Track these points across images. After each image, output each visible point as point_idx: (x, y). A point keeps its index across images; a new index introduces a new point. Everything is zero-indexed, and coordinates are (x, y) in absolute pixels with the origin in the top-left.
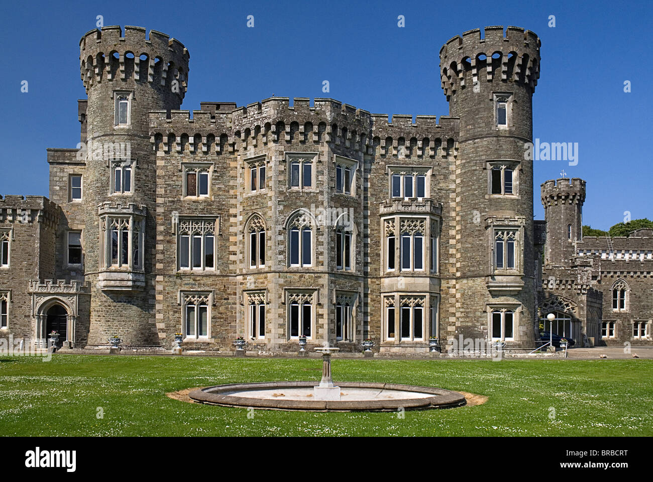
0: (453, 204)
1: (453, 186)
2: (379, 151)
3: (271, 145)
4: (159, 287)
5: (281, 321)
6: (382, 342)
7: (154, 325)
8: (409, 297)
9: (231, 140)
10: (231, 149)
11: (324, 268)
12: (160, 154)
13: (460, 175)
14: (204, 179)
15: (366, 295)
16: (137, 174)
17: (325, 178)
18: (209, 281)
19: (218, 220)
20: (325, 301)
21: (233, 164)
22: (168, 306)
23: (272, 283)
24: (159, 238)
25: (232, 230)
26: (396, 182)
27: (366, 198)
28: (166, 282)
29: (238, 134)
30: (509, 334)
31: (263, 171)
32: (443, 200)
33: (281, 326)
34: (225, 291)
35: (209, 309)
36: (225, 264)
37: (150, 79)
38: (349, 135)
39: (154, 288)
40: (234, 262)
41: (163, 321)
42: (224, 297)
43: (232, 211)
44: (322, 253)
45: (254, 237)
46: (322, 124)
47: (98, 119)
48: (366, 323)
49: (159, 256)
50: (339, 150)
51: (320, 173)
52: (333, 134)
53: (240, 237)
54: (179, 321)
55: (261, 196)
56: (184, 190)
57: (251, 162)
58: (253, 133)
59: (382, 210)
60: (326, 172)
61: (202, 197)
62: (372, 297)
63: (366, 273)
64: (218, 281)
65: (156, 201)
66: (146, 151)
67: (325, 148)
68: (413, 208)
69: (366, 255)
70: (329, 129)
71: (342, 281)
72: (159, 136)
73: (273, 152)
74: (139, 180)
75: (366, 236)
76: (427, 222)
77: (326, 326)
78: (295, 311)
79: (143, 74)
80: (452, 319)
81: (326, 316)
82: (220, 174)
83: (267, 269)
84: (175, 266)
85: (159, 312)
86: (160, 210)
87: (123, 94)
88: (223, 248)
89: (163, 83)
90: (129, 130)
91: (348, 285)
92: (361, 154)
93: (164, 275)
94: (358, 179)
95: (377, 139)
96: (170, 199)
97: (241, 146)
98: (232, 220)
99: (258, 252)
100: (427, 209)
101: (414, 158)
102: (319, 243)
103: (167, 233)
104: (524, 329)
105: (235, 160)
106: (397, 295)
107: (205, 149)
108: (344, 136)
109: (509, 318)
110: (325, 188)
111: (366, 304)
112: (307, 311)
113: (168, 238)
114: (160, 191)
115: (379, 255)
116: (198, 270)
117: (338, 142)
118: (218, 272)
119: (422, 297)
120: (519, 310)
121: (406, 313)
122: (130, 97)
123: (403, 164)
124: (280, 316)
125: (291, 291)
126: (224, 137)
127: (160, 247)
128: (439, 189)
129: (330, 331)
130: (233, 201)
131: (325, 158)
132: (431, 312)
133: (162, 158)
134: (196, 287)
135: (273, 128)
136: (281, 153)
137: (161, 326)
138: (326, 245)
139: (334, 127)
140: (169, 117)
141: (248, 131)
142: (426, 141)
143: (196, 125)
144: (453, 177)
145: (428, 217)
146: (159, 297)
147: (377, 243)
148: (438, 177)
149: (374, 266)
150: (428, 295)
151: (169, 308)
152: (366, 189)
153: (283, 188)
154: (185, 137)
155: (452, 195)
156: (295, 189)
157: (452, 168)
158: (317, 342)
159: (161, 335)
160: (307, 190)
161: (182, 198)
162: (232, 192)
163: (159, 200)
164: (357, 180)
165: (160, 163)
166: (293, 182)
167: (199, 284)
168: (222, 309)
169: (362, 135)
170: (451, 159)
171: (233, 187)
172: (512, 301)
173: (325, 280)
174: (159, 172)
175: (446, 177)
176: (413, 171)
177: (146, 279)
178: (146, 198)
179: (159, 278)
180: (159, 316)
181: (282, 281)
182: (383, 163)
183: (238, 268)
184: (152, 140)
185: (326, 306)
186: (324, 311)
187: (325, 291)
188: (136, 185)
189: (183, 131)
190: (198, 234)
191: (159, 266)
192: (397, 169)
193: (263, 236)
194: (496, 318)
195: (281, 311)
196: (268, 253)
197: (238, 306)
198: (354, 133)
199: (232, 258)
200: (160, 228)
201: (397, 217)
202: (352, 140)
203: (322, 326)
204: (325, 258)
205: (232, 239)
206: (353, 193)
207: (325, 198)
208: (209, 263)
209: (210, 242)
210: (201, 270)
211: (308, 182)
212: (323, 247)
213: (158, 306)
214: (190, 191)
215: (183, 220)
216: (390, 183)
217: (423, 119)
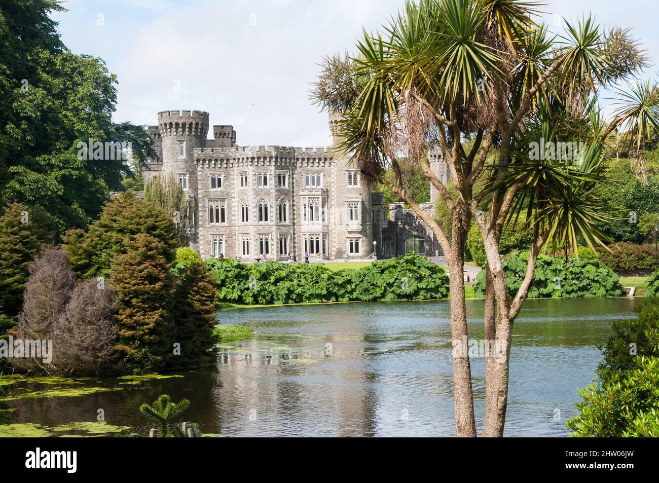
0: (333, 189)
1: (333, 180)
2: (299, 165)
3: (249, 167)
4: (201, 233)
5: (256, 248)
8: (313, 235)
9: (231, 161)
10: (231, 166)
11: (274, 223)
12: (199, 169)
13: (336, 176)
14: (219, 180)
15: (294, 234)
16: (189, 180)
17: (273, 182)
18: (223, 229)
19: (226, 200)
20: (274, 238)
21: (232, 173)
23: (252, 231)
24: (200, 209)
25: (233, 204)
26: (307, 178)
27: (293, 187)
28: (204, 231)
29: (234, 159)
30: (357, 251)
31: (246, 178)
32: (328, 188)
33: (256, 250)
34: (231, 234)
35: (224, 242)
36: (230, 221)
37: (193, 133)
38: (284, 160)
39: (198, 233)
40: (234, 220)
42: (230, 236)
43: (233, 196)
44: (272, 216)
45: (243, 208)
46: (271, 157)
47: (170, 153)
48: (294, 247)
49: (200, 218)
50: (279, 168)
51: (271, 179)
52: (276, 162)
53: (236, 208)
54: (210, 249)
55: (245, 190)
56: (210, 186)
57: (241, 173)
58: (241, 161)
59: (301, 193)
60: (273, 178)
61: (219, 189)
62: (297, 235)
63: (294, 224)
64: (228, 229)
65: (198, 192)
66: (193, 168)
67: (272, 168)
68: (314, 193)
69: (294, 214)
70: (274, 159)
71: (282, 228)
72: (198, 161)
73: (250, 170)
74: (190, 183)
75: (294, 205)
76: (320, 199)
77: (275, 249)
78: (262, 243)
79: (190, 131)
80: (334, 244)
81: (275, 245)
82: (227, 178)
83: (249, 224)
84: (207, 223)
85: (201, 245)
86: (200, 196)
87: (181, 142)
88: (229, 213)
89: (199, 134)
90: (185, 159)
91: (285, 230)
92: (290, 167)
93: (203, 227)
94: (289, 179)
95: (298, 159)
96: (204, 191)
97: (236, 165)
98: (233, 199)
99: (245, 216)
100: (320, 193)
101: (315, 167)
102: (271, 212)
103: (204, 207)
104: (364, 249)
105: (233, 171)
106: (308, 234)
107: (219, 166)
108: (281, 160)
109: (357, 244)
110: (273, 186)
111: (294, 238)
112: (267, 243)
113: (204, 209)
114: (200, 187)
115: (300, 214)
116: (218, 224)
117: (279, 164)
118: (227, 225)
119: (319, 234)
120: (361, 239)
121: (312, 242)
122: (185, 143)
123: (310, 170)
124: (255, 245)
125: (260, 234)
126: (228, 160)
127: (200, 214)
128: (327, 182)
129: (278, 252)
130: (233, 191)
131: (273, 173)
132: (324, 241)
133: (200, 171)
134: (218, 232)
135: (250, 160)
136: (254, 171)
137: (201, 252)
138: (274, 213)
139: (276, 158)
140: (202, 152)
141: (239, 159)
142: (320, 159)
143: (215, 155)
144: (333, 176)
145: (320, 197)
146: (201, 238)
147: (299, 209)
148: (326, 176)
149: (298, 220)
150: (321, 234)
151: (206, 243)
152: (293, 183)
153: (255, 187)
154: (210, 160)
155: (333, 185)
156: (260, 187)
157: (333, 171)
158: (271, 257)
159: (202, 256)
160: (265, 187)
161: (210, 190)
162: (232, 186)
163: (200, 191)
165: (199, 173)
166: (259, 184)
168: (229, 242)
169: (290, 159)
170: (332, 167)
171: (233, 184)
172: (359, 235)
173: (274, 228)
174: (199, 178)
175: (330, 176)
176: (315, 173)
177: (195, 229)
178: (194, 191)
179: (201, 229)
180: (201, 247)
181: (255, 229)
182: (301, 170)
183: (236, 223)
184: (195, 163)
185: (275, 241)
186: (274, 242)
187: (274, 234)
188: (189, 185)
189: (209, 158)
190: (217, 207)
191: (200, 223)
192: (307, 173)
193: (247, 208)
194: (351, 244)
195: (256, 243)
196: (249, 217)
197: (237, 241)
198: (286, 158)
199: (233, 218)
200: (200, 205)
201: (307, 197)
202: (285, 163)
203: (273, 250)
204: (274, 218)
205: (233, 209)
206: (287, 186)
207: (273, 191)
208: (223, 221)
209: (223, 210)
210: (220, 224)
211: (265, 184)
212: (272, 213)
213: (201, 242)
214: (213, 186)
215: (210, 200)
216: (304, 180)
217: (319, 149)
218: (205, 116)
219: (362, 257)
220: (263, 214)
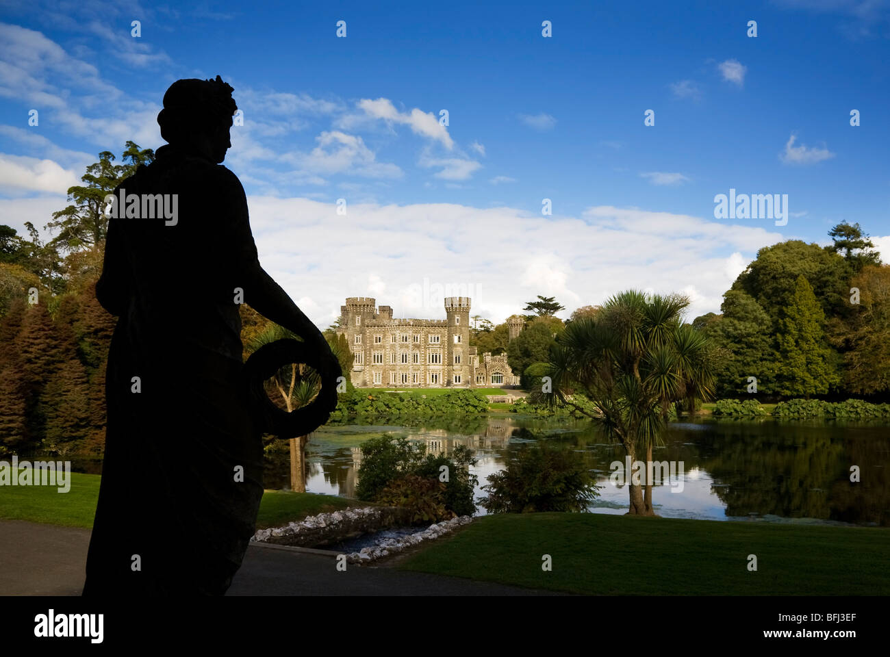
0: (446, 345)
1: (446, 339)
2: (426, 330)
4: (368, 369)
5: (399, 378)
8: (434, 371)
9: (387, 327)
10: (387, 330)
11: (410, 364)
12: (368, 331)
13: (448, 337)
14: (380, 338)
16: (362, 338)
17: (411, 340)
18: (381, 367)
19: (383, 350)
20: (410, 373)
22: (370, 375)
23: (397, 368)
24: (368, 355)
25: (387, 352)
27: (422, 343)
29: (389, 326)
30: (459, 381)
31: (395, 337)
33: (399, 380)
36: (385, 362)
37: (365, 311)
40: (388, 362)
43: (387, 347)
44: (409, 360)
45: (393, 355)
46: (410, 325)
47: (352, 322)
48: (422, 378)
49: (368, 361)
51: (409, 338)
52: (413, 328)
53: (389, 355)
54: (373, 379)
56: (374, 342)
57: (392, 334)
58: (392, 327)
59: (427, 347)
60: (411, 338)
61: (379, 343)
63: (422, 364)
64: (383, 367)
66: (364, 331)
67: (411, 331)
68: (434, 346)
69: (422, 359)
71: (415, 367)
72: (367, 326)
73: (398, 333)
75: (422, 354)
77: (411, 380)
78: (403, 375)
79: (363, 309)
80: (446, 377)
81: (410, 377)
82: (384, 337)
83: (396, 364)
84: (372, 363)
86: (368, 347)
87: (358, 316)
90: (360, 326)
91: (417, 368)
92: (421, 331)
94: (420, 338)
95: (426, 326)
96: (371, 344)
97: (389, 329)
98: (387, 350)
99: (394, 359)
100: (438, 347)
101: (435, 331)
105: (388, 333)
106: (431, 371)
107: (380, 330)
108: (416, 327)
109: (459, 377)
110: (411, 342)
111: (422, 373)
112: (406, 375)
113: (370, 355)
115: (426, 359)
116: (378, 364)
118: (383, 364)
119: (437, 371)
120: (462, 374)
121: (433, 376)
122: (360, 316)
123: (433, 333)
125: (402, 370)
126: (385, 326)
127: (368, 358)
128: (442, 340)
130: (387, 344)
131: (411, 334)
132: (440, 375)
135: (397, 326)
136: (400, 333)
139: (413, 325)
140: (370, 321)
142: (439, 327)
143: (378, 323)
144: (446, 337)
145: (438, 349)
146: (367, 372)
147: (426, 356)
148: (442, 337)
149: (425, 362)
150: (439, 370)
152: (423, 341)
153: (400, 343)
154: (374, 327)
155: (446, 342)
156: (403, 343)
157: (446, 334)
158: (408, 384)
159: (368, 383)
160: (406, 343)
162: (387, 342)
165: (368, 334)
166: (402, 341)
167: (378, 368)
169: (421, 326)
170: (446, 332)
171: (387, 340)
172: (461, 372)
173: (410, 367)
174: (368, 337)
175: (444, 337)
176: (436, 335)
177: (364, 367)
178: (364, 344)
179: (368, 367)
180: (368, 377)
182: (427, 333)
184: (366, 328)
186: (410, 375)
187: (411, 370)
188: (362, 341)
189: (374, 325)
190: (378, 354)
191: (367, 363)
192: (431, 335)
193: (395, 355)
194: (456, 377)
195: (400, 375)
196: (396, 360)
197: (388, 374)
198: (418, 326)
199: (387, 360)
200: (368, 352)
201: (431, 349)
204: (411, 361)
205: (387, 355)
206: (418, 342)
207: (410, 345)
208: (381, 362)
209: (381, 356)
210: (380, 363)
211: (406, 341)
212: (410, 358)
213: (367, 375)
214: (376, 342)
215: (374, 350)
216: (430, 339)
217: (438, 321)
218: (373, 301)
219: (462, 385)
220: (404, 358)
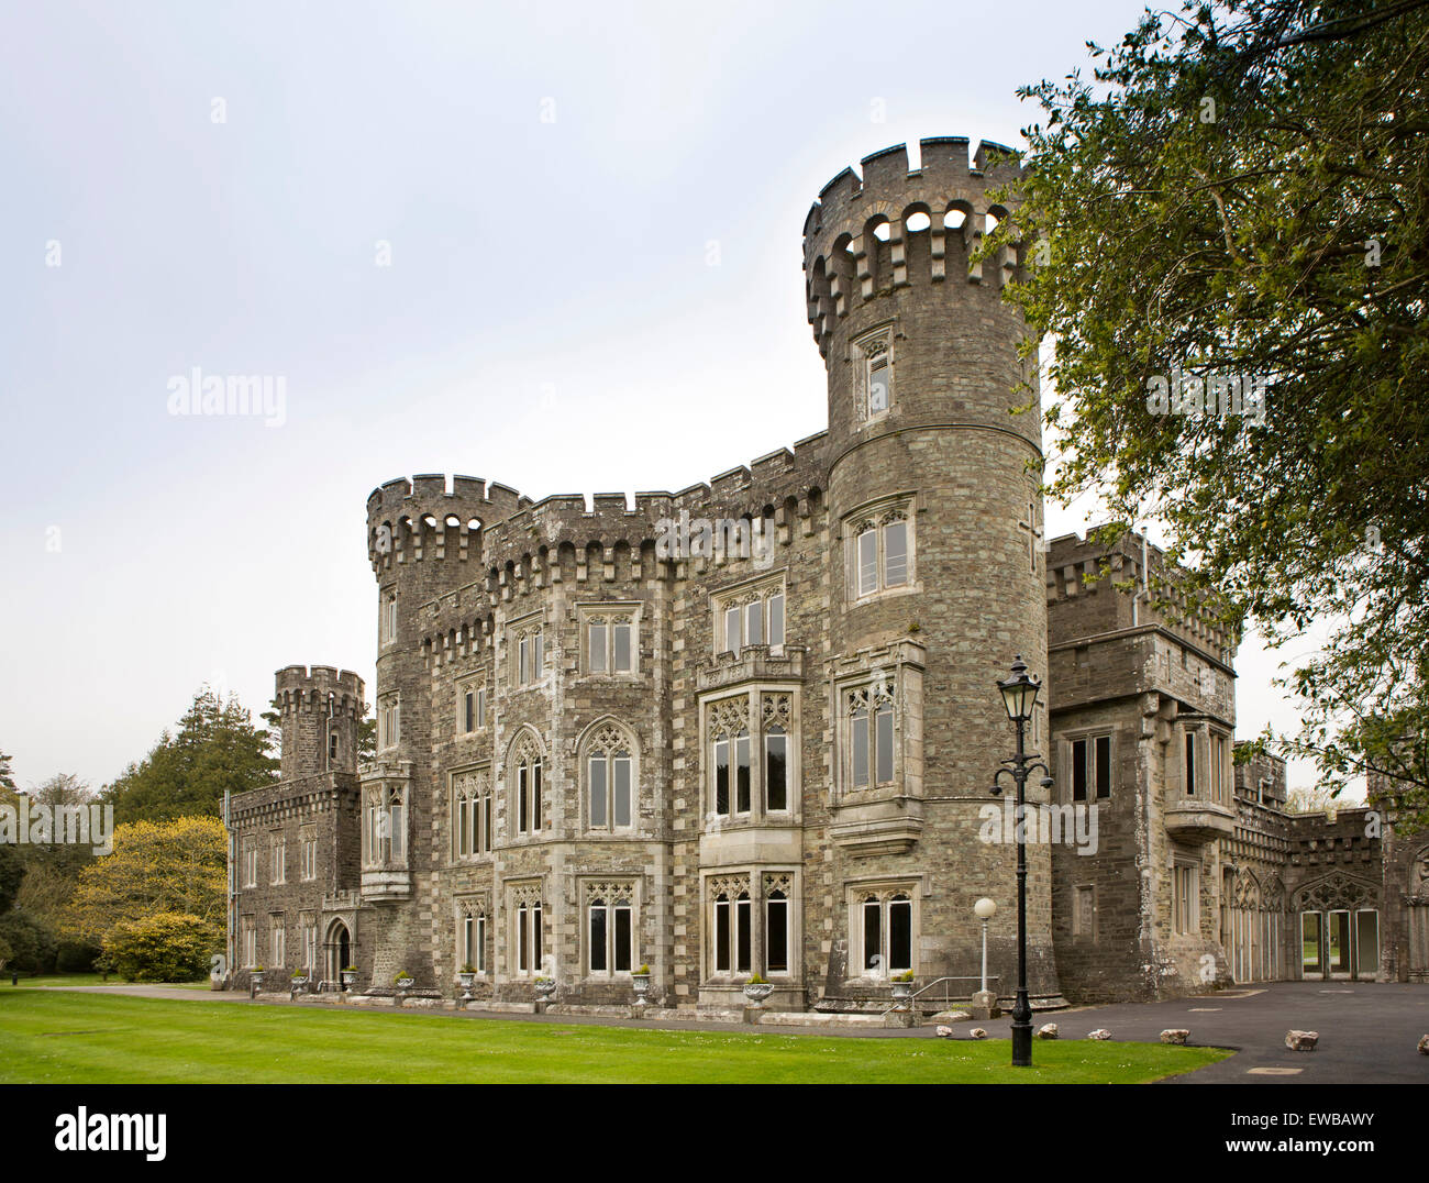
0: (828, 645)
1: (828, 601)
6: (702, 982)
7: (429, 954)
12: (434, 671)
14: (483, 699)
15: (676, 880)
16: (403, 713)
17: (553, 654)
18: (483, 874)
22: (443, 922)
24: (435, 810)
26: (736, 622)
27: (672, 675)
28: (441, 882)
32: (810, 641)
41: (438, 947)
46: (543, 551)
49: (435, 841)
50: (591, 590)
51: (548, 647)
54: (453, 947)
56: (458, 724)
61: (479, 731)
62: (688, 883)
65: (430, 752)
66: (414, 672)
67: (556, 596)
72: (428, 644)
74: (405, 722)
75: (675, 753)
79: (407, 549)
80: (829, 924)
84: (449, 854)
85: (435, 932)
86: (435, 765)
87: (391, 592)
90: (393, 646)
92: (654, 585)
93: (439, 872)
94: (646, 637)
96: (445, 744)
103: (443, 799)
107: (475, 647)
108: (596, 557)
109: (901, 916)
110: (554, 676)
111: (678, 900)
114: (436, 733)
115: (697, 791)
116: (475, 858)
117: (583, 576)
118: (492, 858)
119: (748, 877)
120: (919, 889)
122: (396, 593)
123: (737, 579)
127: (436, 825)
128: (802, 616)
133: (437, 678)
134: (470, 886)
137: (437, 955)
139: (568, 547)
140: (437, 609)
143: (461, 612)
146: (435, 908)
147: (697, 767)
148: (800, 588)
149: (690, 816)
151: (444, 926)
152: (674, 655)
154: (464, 630)
155: (827, 623)
156: (521, 688)
157: (827, 557)
159: (438, 970)
160: (536, 684)
161: (457, 738)
163: (435, 748)
164: (643, 642)
165: (436, 687)
167: (474, 881)
170: (825, 536)
174: (436, 702)
175: (813, 583)
176: (755, 588)
177: (411, 878)
178: (414, 748)
179: (434, 877)
180: (435, 939)
182: (705, 590)
184: (422, 652)
188: (402, 730)
189: (451, 626)
190: (476, 796)
191: (434, 857)
194: (872, 917)
198: (621, 546)
200: (436, 794)
206: (634, 670)
207: (554, 695)
209: (489, 807)
210: (478, 857)
213: (435, 924)
214: (470, 726)
215: (458, 775)
216: (717, 629)
220: (530, 799)
